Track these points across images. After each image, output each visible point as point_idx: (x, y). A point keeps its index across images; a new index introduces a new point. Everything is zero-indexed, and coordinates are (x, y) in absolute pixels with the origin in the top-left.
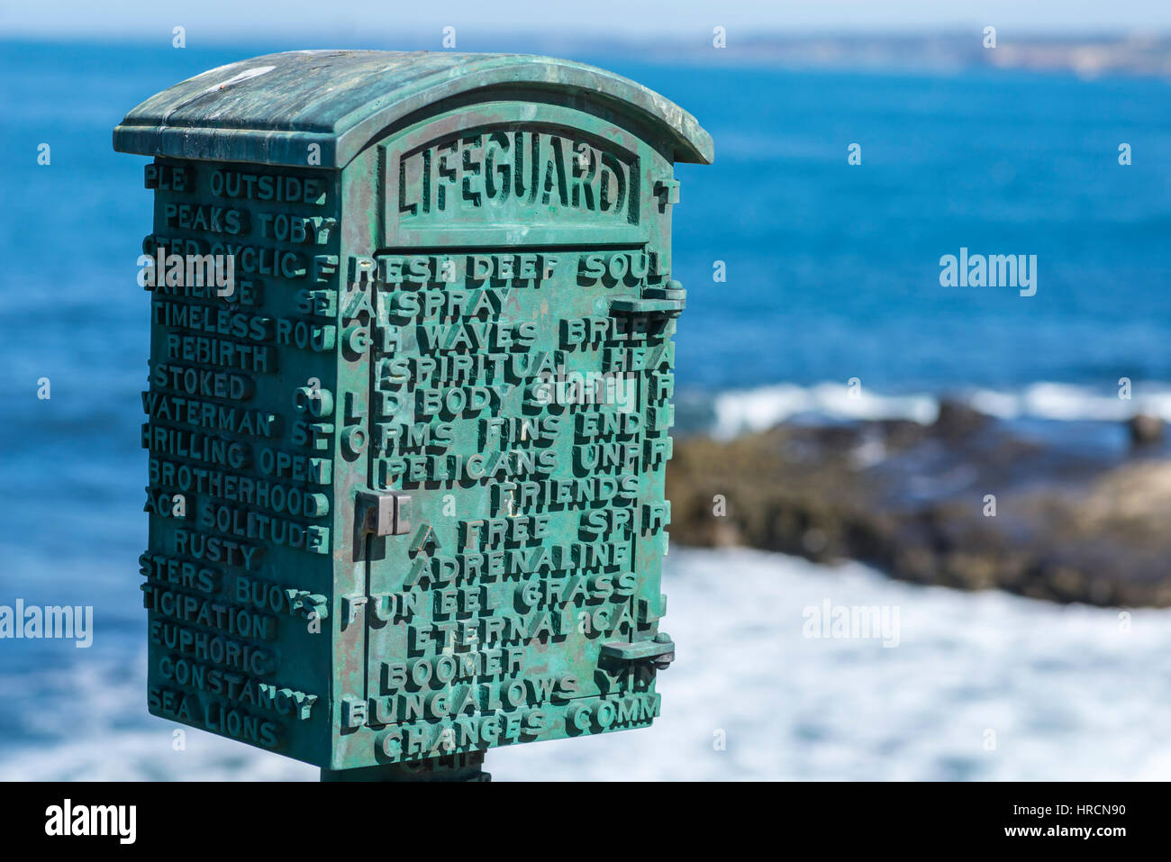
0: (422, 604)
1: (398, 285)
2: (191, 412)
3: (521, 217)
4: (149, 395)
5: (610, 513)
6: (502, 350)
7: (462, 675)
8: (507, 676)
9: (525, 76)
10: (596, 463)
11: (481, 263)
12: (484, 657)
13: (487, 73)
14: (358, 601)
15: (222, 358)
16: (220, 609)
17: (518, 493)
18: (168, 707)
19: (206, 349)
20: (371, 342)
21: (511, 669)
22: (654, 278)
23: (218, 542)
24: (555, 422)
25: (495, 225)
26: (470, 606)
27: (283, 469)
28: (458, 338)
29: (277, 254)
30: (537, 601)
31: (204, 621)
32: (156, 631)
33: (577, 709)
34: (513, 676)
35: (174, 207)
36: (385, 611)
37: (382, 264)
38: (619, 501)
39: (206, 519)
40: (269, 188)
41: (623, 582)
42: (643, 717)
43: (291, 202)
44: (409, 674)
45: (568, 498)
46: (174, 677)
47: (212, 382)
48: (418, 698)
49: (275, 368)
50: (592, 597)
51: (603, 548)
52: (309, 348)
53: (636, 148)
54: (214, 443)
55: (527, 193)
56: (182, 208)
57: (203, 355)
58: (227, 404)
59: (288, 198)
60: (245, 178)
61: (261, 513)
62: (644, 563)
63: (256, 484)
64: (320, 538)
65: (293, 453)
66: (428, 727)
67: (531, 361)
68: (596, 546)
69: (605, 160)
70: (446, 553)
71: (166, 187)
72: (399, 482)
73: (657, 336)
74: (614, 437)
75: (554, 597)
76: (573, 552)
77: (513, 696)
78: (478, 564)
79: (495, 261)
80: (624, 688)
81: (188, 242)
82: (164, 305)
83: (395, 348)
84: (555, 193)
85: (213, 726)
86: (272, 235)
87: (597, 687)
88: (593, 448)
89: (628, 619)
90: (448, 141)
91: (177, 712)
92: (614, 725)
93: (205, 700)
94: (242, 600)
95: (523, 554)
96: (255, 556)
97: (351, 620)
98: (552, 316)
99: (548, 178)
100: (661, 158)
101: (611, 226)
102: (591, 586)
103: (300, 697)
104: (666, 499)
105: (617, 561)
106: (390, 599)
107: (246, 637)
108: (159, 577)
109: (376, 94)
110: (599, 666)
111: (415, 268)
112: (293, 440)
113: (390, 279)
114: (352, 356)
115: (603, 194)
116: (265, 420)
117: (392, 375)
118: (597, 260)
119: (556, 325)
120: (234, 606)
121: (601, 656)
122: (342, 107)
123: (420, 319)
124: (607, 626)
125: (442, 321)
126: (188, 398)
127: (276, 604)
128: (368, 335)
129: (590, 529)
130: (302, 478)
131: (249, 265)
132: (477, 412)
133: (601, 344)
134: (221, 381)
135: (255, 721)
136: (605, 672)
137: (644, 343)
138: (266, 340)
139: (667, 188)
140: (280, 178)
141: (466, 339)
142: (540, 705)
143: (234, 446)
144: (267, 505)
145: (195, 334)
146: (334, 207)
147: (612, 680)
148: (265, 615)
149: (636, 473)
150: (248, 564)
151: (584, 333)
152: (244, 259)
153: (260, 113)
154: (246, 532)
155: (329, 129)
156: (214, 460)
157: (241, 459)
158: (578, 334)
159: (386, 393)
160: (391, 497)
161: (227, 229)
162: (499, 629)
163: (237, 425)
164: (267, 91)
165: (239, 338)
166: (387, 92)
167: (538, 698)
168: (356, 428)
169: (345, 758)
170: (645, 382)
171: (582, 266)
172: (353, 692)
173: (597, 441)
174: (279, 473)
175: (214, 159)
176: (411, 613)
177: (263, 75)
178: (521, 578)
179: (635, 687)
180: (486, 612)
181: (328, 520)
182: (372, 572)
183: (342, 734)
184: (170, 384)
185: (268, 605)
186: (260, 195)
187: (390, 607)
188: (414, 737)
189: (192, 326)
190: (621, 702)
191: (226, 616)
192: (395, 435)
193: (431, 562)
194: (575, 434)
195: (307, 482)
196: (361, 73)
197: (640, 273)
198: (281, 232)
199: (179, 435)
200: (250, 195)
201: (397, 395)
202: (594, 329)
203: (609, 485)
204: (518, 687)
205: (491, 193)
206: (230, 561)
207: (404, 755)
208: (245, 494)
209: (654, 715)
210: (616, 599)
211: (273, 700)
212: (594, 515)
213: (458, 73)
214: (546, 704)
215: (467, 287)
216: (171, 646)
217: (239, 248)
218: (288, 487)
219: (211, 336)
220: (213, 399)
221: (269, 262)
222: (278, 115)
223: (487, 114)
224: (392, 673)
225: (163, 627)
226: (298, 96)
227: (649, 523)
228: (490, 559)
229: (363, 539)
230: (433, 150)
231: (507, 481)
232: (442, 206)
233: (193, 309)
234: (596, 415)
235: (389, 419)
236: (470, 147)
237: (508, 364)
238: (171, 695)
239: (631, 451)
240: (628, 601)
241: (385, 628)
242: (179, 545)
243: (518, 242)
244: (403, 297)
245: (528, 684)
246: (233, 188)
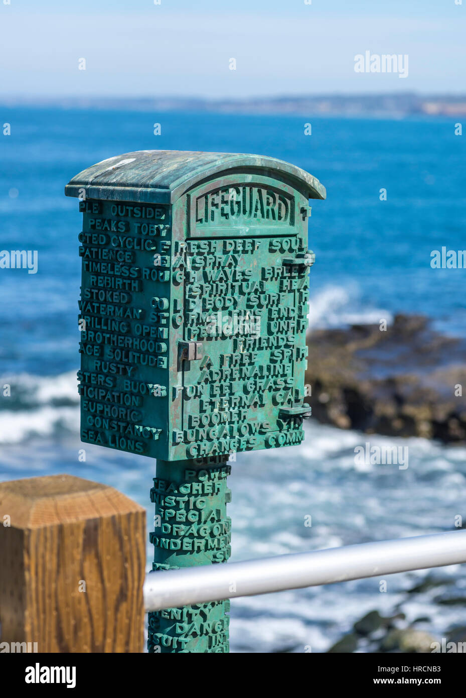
0: (206, 389)
1: (195, 253)
2: (102, 309)
3: (245, 224)
4: (82, 303)
5: (283, 351)
6: (237, 281)
7: (222, 421)
8: (240, 422)
9: (248, 163)
10: (277, 329)
11: (230, 243)
12: (231, 413)
13: (231, 163)
14: (179, 388)
15: (117, 286)
16: (116, 394)
17: (245, 343)
18: (91, 438)
19: (109, 282)
20: (185, 278)
21: (242, 419)
22: (301, 249)
23: (115, 365)
24: (260, 311)
25: (234, 227)
26: (225, 391)
27: (146, 333)
28: (220, 276)
29: (143, 241)
30: (253, 389)
31: (109, 400)
32: (85, 405)
33: (269, 436)
34: (243, 421)
35: (94, 220)
36: (191, 393)
37: (189, 244)
38: (287, 346)
39: (109, 355)
40: (139, 212)
41: (289, 381)
42: (297, 440)
43: (149, 218)
44: (201, 420)
45: (266, 345)
46: (94, 425)
47: (112, 296)
48: (204, 431)
49: (141, 290)
50: (276, 387)
51: (280, 366)
52: (158, 280)
53: (293, 193)
54: (113, 322)
55: (248, 213)
56: (97, 221)
57: (108, 284)
58: (119, 305)
59: (148, 217)
60: (127, 208)
61: (135, 352)
62: (297, 373)
63: (133, 339)
64: (163, 362)
65: (150, 326)
66: (208, 443)
67: (250, 285)
68: (277, 365)
69: (280, 199)
70: (215, 368)
71: (90, 211)
72: (196, 337)
73: (302, 274)
74: (284, 318)
75: (260, 388)
76: (267, 368)
77: (243, 430)
78: (228, 373)
79: (235, 242)
80: (289, 428)
81: (100, 236)
82: (89, 263)
83: (194, 280)
84: (259, 213)
85: (113, 445)
86: (140, 233)
87: (278, 427)
88: (276, 323)
89: (291, 397)
90: (215, 192)
91: (95, 440)
92: (285, 443)
93: (108, 434)
94: (127, 390)
95: (247, 369)
96: (133, 370)
97: (177, 397)
98: (258, 266)
99: (256, 207)
100: (303, 197)
101: (282, 227)
102: (275, 383)
103: (154, 430)
104: (306, 345)
105: (286, 372)
106: (193, 388)
107: (128, 406)
108: (87, 381)
109: (187, 172)
110: (279, 418)
111: (203, 246)
112: (151, 320)
113: (192, 251)
114: (176, 283)
115: (279, 213)
116: (137, 311)
117: (193, 292)
118: (277, 242)
119: (260, 270)
120: (122, 392)
121: (279, 413)
122: (172, 178)
123: (204, 268)
124: (282, 400)
125: (213, 269)
126: (100, 303)
127: (143, 391)
128: (183, 275)
129: (275, 358)
130: (155, 336)
131: (129, 245)
132: (228, 307)
133: (279, 278)
134: (116, 295)
135: (133, 442)
136: (281, 420)
137: (297, 278)
138: (137, 277)
139: (306, 210)
140: (144, 208)
141: (223, 276)
142: (254, 434)
143: (122, 323)
144: (138, 348)
145: (104, 275)
146: (169, 220)
147: (284, 424)
148: (137, 396)
149: (294, 334)
150: (129, 374)
151: (272, 273)
152: (127, 242)
153: (134, 180)
154: (128, 360)
155: (167, 187)
156: (113, 329)
157: (126, 329)
158: (269, 273)
159: (191, 300)
160: (194, 344)
161: (119, 230)
162: (237, 401)
163: (124, 314)
164: (135, 170)
165: (124, 277)
166: (190, 171)
167: (254, 431)
168: (178, 314)
169: (174, 457)
170: (297, 294)
171: (271, 244)
172: (177, 428)
173: (277, 320)
174: (144, 335)
175: (114, 200)
176: (201, 394)
177: (132, 162)
178: (246, 379)
179: (294, 427)
180: (232, 394)
181: (167, 354)
182: (185, 376)
183: (173, 446)
184: (92, 297)
185: (139, 392)
186: (135, 215)
187: (193, 391)
188: (203, 447)
189: (102, 272)
190: (288, 434)
191: (119, 397)
192: (195, 317)
193: (209, 372)
194: (268, 317)
195: (157, 338)
196: (177, 162)
197: (295, 247)
198: (144, 231)
199: (96, 319)
200: (130, 215)
201: (195, 300)
202: (276, 271)
203: (283, 339)
204: (245, 427)
205: (233, 213)
206: (121, 373)
207: (198, 455)
208: (128, 344)
209: (302, 439)
210: (286, 389)
211: (141, 432)
212: (276, 352)
213: (220, 163)
214: (257, 434)
215: (223, 254)
216: (93, 411)
217: (125, 238)
218: (148, 341)
219: (111, 276)
220: (112, 303)
221: (139, 244)
222: (143, 181)
223: (231, 180)
224: (193, 420)
225: (89, 403)
226: (151, 173)
227: (299, 355)
228: (234, 370)
229: (181, 362)
230: (209, 196)
231: (240, 337)
232: (213, 219)
233: (102, 264)
234: (277, 309)
235: (192, 310)
236: (224, 194)
237: (241, 287)
238: (93, 433)
239: (292, 324)
240: (291, 390)
241: (190, 400)
242: (96, 367)
243: (245, 234)
244: (198, 259)
245: (250, 425)
246: (122, 212)
